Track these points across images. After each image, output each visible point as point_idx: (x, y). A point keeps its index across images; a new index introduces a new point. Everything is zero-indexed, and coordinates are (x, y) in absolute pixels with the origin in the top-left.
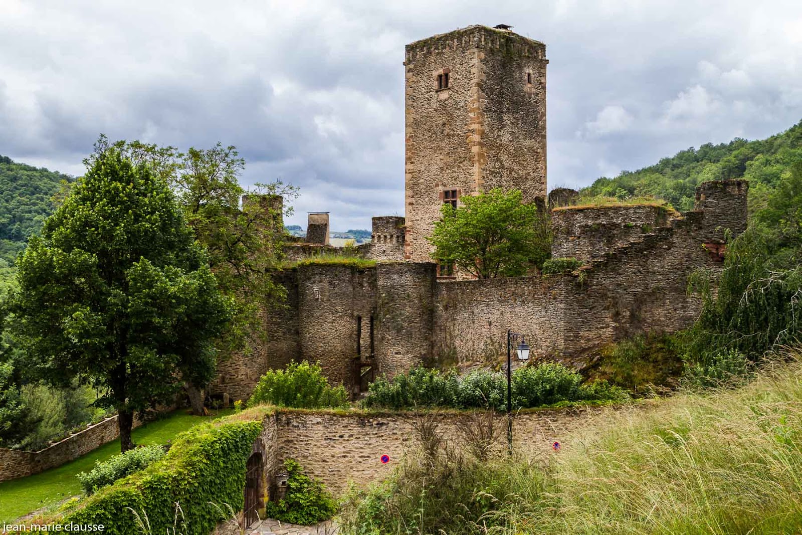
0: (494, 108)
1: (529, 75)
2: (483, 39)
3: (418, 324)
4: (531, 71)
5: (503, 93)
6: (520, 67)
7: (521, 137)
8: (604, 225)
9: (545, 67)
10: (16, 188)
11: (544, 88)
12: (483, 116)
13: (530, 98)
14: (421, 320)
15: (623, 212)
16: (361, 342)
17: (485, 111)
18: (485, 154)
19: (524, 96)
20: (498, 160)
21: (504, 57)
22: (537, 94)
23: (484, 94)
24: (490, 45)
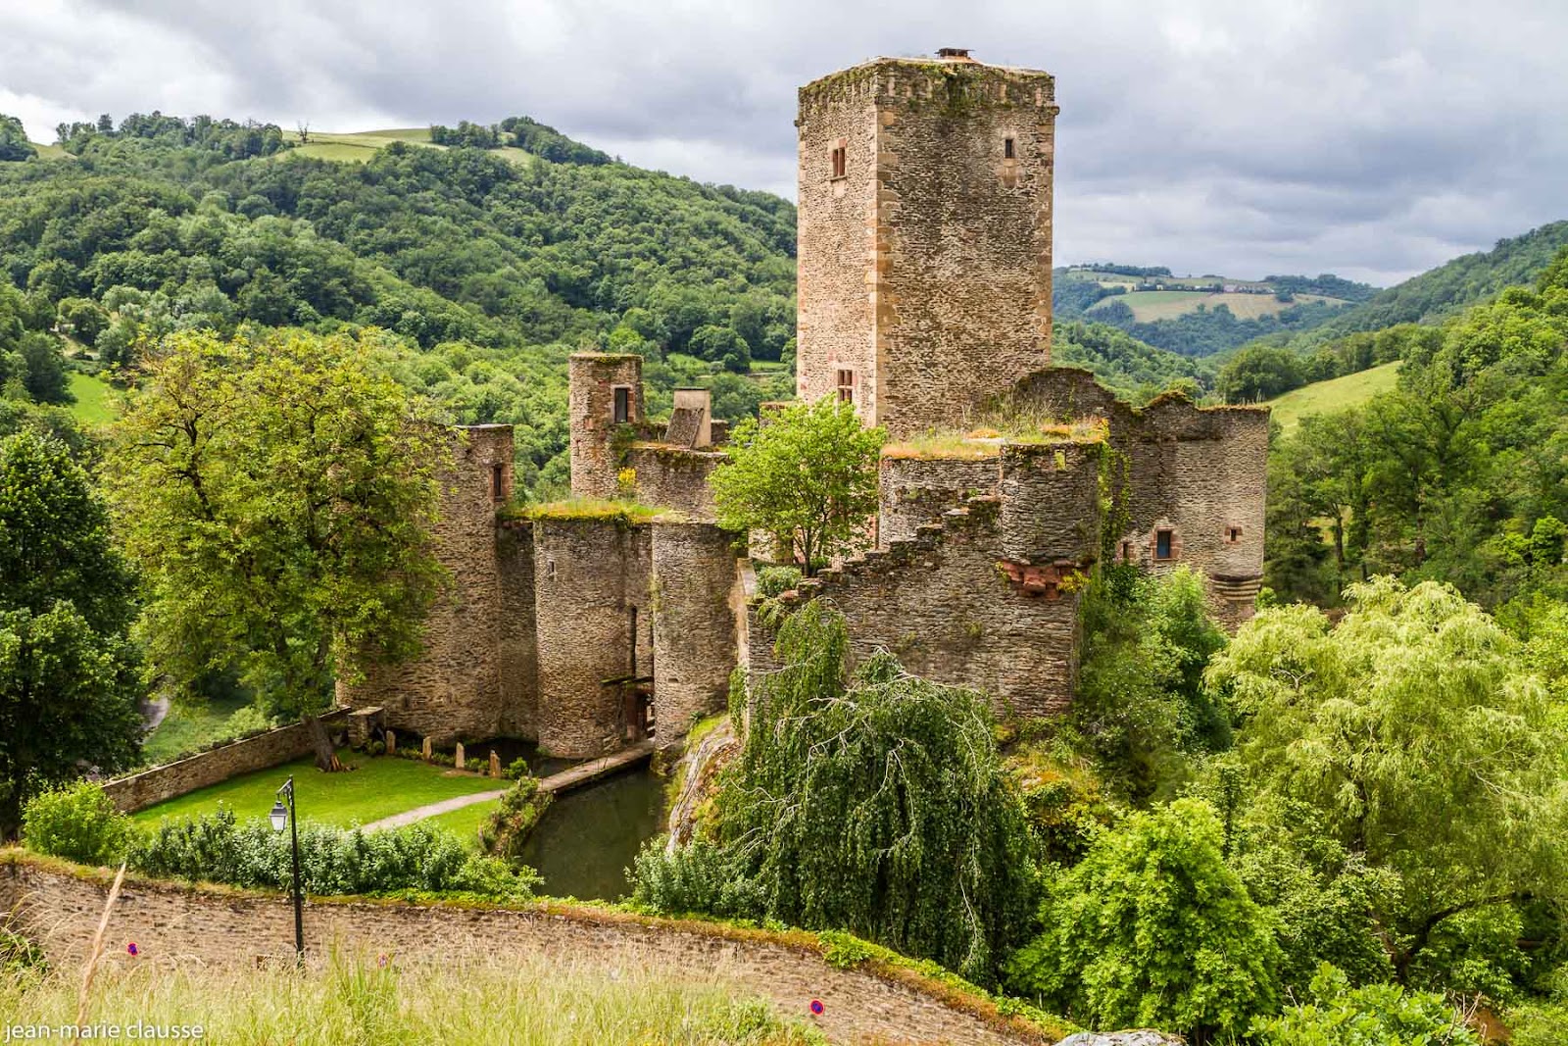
0: (916, 216)
1: (1009, 142)
2: (891, 86)
3: (706, 631)
4: (1014, 134)
5: (941, 185)
6: (985, 128)
7: (985, 265)
8: (929, 492)
9: (1050, 122)
10: (606, 212)
11: (1048, 163)
12: (889, 232)
13: (1011, 187)
14: (712, 625)
15: (961, 470)
16: (637, 652)
17: (893, 224)
18: (895, 307)
19: (996, 184)
20: (926, 314)
21: (942, 114)
22: (1030, 177)
23: (893, 191)
24: (909, 94)
